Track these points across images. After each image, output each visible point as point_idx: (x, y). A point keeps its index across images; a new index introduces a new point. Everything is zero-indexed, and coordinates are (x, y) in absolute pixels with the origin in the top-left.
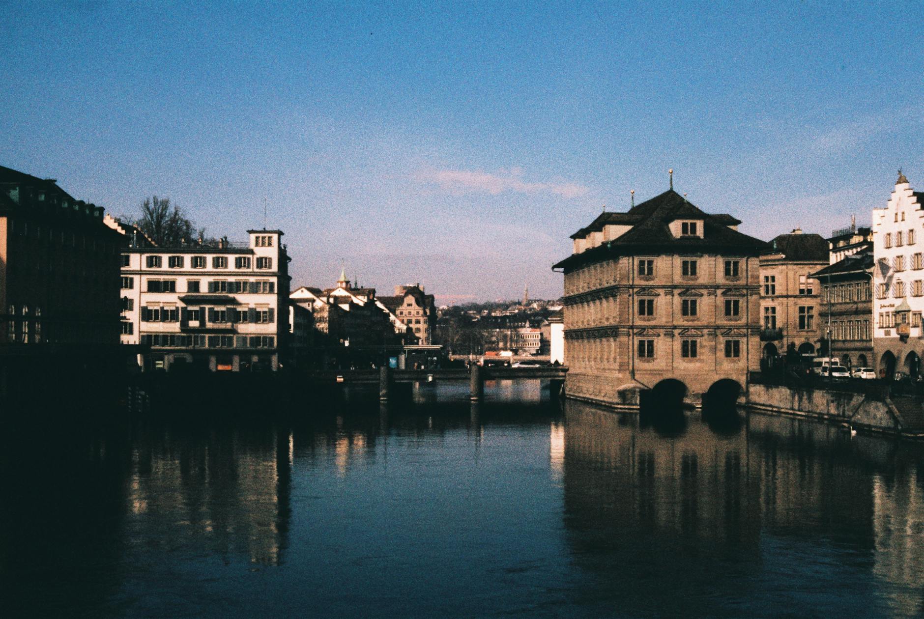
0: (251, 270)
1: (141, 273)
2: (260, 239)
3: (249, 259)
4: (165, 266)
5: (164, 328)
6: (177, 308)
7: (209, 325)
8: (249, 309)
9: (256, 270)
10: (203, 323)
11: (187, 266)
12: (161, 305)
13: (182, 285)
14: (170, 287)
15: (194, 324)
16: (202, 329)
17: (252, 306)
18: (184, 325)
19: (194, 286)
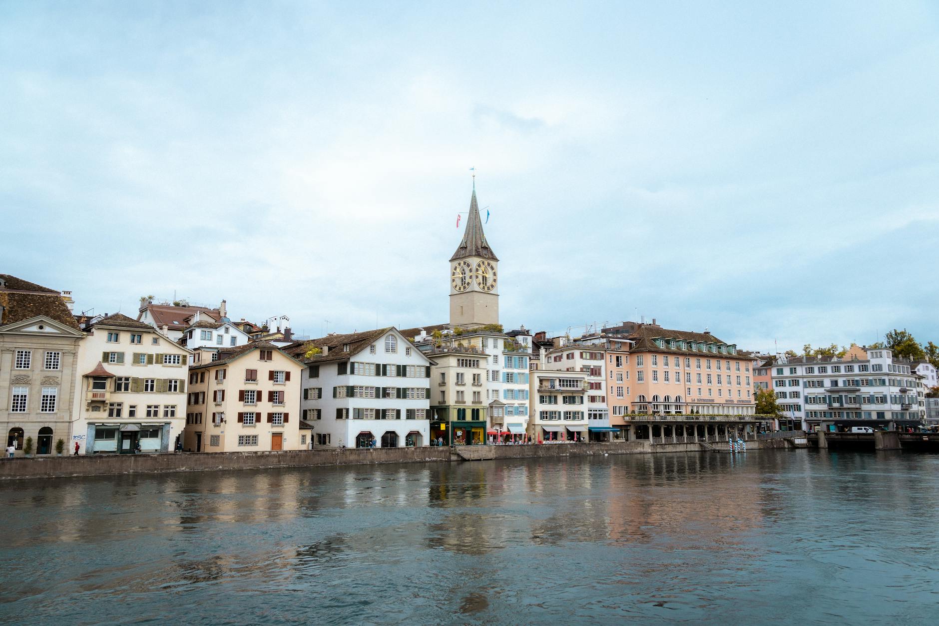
0: (869, 372)
1: (803, 377)
2: (874, 354)
3: (867, 366)
4: (816, 373)
5: (819, 408)
6: (826, 396)
7: (845, 406)
8: (870, 395)
9: (872, 372)
10: (842, 405)
11: (829, 372)
12: (816, 395)
13: (827, 383)
14: (821, 384)
15: (836, 405)
16: (841, 408)
17: (872, 394)
18: (830, 405)
19: (835, 383)
